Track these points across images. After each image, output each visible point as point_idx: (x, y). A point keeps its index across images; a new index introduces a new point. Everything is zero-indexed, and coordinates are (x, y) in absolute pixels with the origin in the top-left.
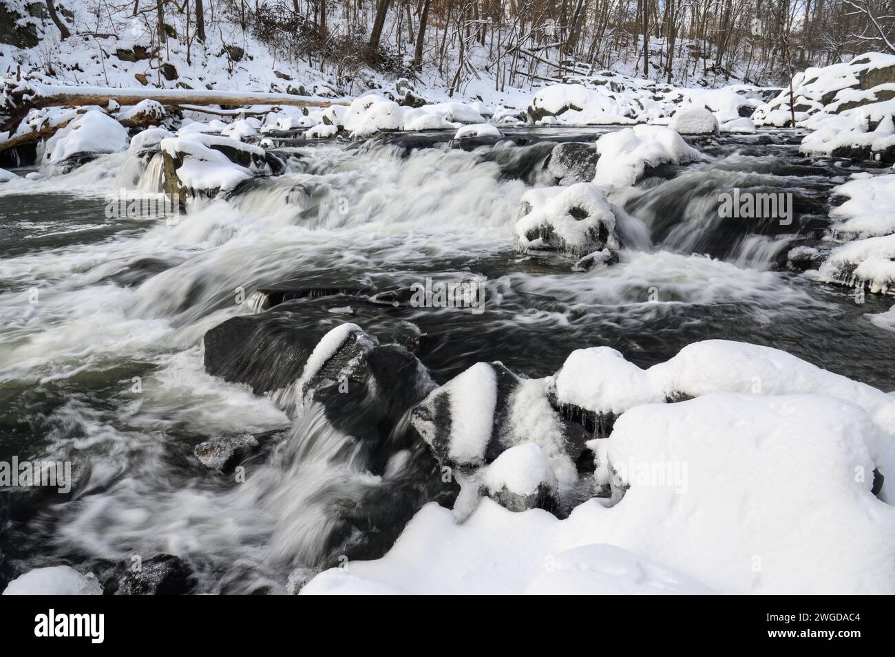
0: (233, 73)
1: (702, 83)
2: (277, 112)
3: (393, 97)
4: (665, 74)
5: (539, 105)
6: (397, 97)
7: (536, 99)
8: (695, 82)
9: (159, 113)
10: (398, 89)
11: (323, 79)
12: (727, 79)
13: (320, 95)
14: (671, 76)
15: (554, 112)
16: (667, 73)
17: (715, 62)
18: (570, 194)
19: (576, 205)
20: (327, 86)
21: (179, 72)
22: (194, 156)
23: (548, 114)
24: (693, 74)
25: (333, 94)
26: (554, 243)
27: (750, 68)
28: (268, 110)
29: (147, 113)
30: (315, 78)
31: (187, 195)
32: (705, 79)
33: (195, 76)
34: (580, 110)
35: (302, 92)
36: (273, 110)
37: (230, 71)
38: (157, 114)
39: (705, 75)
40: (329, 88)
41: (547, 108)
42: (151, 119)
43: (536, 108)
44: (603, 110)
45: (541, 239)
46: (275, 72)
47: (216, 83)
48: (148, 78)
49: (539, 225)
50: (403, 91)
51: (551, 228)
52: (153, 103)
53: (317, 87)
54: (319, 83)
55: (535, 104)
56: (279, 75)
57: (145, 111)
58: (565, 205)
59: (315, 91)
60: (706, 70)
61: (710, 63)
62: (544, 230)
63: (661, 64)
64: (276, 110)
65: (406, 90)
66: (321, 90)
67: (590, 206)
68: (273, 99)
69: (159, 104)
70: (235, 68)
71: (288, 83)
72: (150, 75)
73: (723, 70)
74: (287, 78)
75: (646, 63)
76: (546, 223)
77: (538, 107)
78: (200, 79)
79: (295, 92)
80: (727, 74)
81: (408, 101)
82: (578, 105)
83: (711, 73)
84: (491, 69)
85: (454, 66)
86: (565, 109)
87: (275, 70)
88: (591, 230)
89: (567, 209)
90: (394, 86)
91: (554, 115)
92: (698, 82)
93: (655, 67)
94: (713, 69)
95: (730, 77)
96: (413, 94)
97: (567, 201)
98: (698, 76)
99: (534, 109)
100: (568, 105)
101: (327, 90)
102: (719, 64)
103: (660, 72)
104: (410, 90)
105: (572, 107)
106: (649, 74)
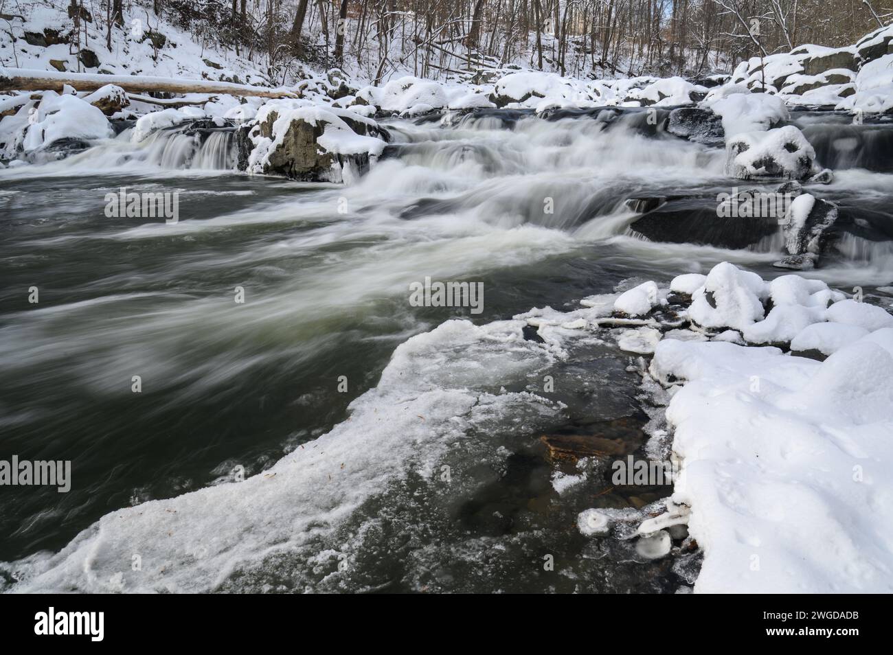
0: (158, 60)
1: (592, 76)
2: (215, 102)
3: (326, 88)
4: (558, 69)
5: (502, 92)
6: (330, 88)
7: (498, 87)
8: (585, 76)
9: (123, 99)
10: (330, 79)
11: (254, 68)
12: (613, 73)
13: (255, 85)
14: (564, 70)
15: (518, 99)
16: (560, 67)
17: (601, 57)
18: (784, 134)
19: (789, 141)
20: (260, 76)
21: (100, 59)
22: (333, 124)
23: (513, 100)
24: (583, 68)
25: (267, 83)
26: (774, 170)
27: (633, 63)
28: (205, 100)
29: (112, 99)
30: (247, 67)
31: (332, 161)
32: (594, 73)
33: (119, 63)
34: (542, 96)
35: (236, 80)
36: (210, 100)
37: (154, 59)
38: (122, 101)
39: (594, 69)
40: (263, 77)
41: (511, 95)
42: (116, 105)
43: (499, 95)
44: (564, 97)
45: (764, 168)
46: (204, 60)
47: (141, 71)
48: (65, 64)
49: (763, 158)
50: (337, 82)
51: (771, 159)
52: (117, 88)
53: (249, 76)
54: (252, 72)
55: (497, 92)
56: (209, 64)
57: (109, 97)
58: (781, 142)
59: (248, 81)
60: (595, 65)
61: (598, 58)
62: (766, 161)
63: (554, 59)
64: (214, 100)
65: (340, 81)
66: (254, 80)
67: (799, 142)
68: (218, 87)
69: (122, 90)
70: (160, 56)
71: (220, 72)
72: (68, 62)
73: (609, 64)
74: (217, 66)
75: (540, 57)
76: (768, 155)
77: (501, 95)
78: (124, 66)
79: (229, 80)
80: (614, 69)
81: (342, 91)
82: (540, 92)
83: (598, 68)
84: (405, 61)
85: (374, 57)
86: (528, 96)
87: (203, 58)
88: (801, 159)
89: (783, 144)
90: (325, 76)
91: (519, 102)
92: (588, 76)
93: (549, 61)
94: (600, 64)
95: (615, 72)
96: (347, 84)
97: (783, 138)
98: (588, 70)
99: (496, 96)
100: (531, 92)
101: (261, 80)
102: (604, 59)
103: (553, 66)
104: (343, 80)
105: (535, 94)
106: (543, 68)
